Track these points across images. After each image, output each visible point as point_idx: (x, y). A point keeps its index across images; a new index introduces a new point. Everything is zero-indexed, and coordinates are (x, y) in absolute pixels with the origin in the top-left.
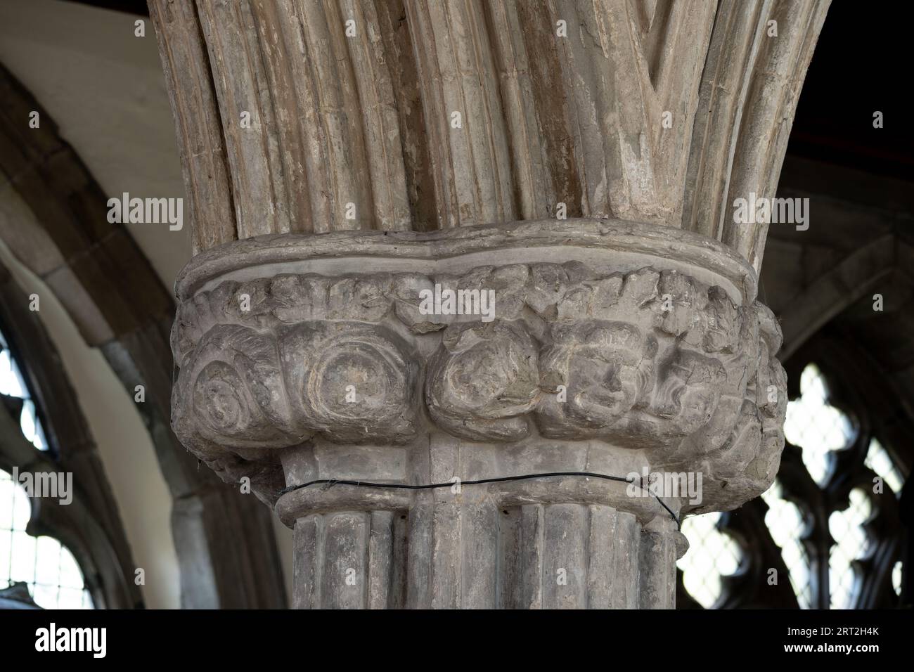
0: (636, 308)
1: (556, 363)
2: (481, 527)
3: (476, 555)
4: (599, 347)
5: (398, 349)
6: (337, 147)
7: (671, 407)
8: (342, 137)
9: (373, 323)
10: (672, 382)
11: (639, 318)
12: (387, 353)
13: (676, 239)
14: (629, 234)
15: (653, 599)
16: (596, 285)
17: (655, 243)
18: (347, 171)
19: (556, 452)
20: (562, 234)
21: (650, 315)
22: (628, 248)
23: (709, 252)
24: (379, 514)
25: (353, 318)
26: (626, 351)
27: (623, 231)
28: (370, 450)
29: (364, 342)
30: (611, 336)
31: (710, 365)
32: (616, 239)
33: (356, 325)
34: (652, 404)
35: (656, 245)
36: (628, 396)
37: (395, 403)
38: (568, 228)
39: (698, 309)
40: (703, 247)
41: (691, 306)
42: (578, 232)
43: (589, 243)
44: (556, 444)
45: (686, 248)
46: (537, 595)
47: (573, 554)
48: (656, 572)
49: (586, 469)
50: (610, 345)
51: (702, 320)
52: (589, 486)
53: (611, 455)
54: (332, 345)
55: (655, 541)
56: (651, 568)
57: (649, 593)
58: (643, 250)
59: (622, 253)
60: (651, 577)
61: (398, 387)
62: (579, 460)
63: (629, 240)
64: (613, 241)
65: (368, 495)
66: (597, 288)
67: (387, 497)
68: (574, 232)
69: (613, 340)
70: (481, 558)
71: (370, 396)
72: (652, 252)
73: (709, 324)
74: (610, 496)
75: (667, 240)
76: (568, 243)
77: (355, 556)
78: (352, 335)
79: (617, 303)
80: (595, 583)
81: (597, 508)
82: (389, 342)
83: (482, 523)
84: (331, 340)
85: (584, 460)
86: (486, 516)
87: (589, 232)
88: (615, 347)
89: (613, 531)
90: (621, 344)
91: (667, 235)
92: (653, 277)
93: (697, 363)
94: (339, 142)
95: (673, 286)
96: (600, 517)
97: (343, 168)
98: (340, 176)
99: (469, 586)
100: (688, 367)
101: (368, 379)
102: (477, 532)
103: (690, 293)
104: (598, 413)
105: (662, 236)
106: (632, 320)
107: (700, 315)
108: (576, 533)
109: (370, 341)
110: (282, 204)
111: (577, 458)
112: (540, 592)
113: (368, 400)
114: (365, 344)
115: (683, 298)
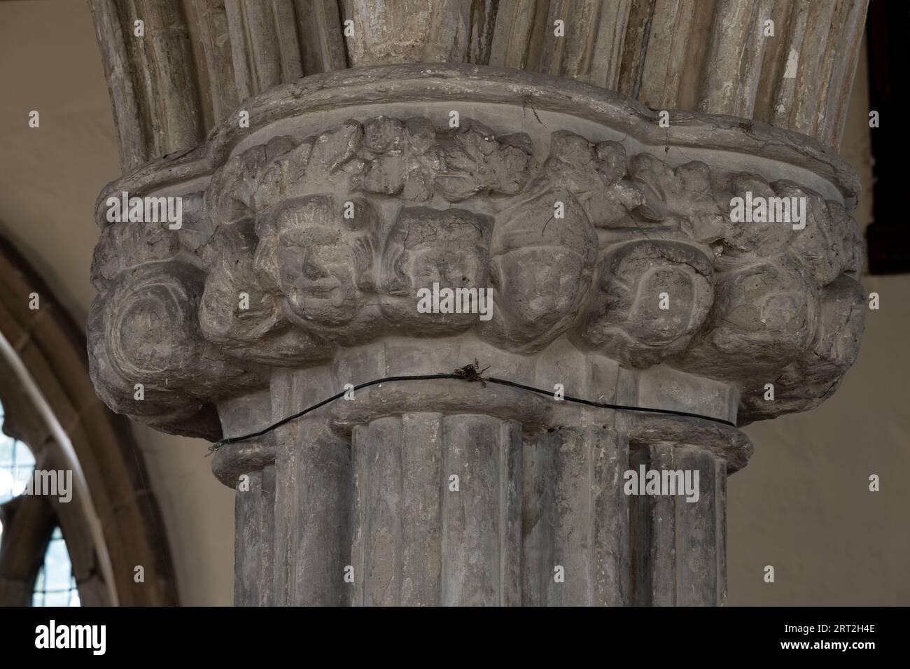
0: (327, 175)
1: (259, 262)
2: (312, 466)
3: (308, 498)
4: (288, 231)
5: (183, 283)
6: (163, 71)
7: (394, 281)
8: (168, 59)
9: (165, 260)
10: (393, 250)
11: (334, 185)
12: (174, 290)
13: (382, 78)
14: (322, 88)
15: (562, 509)
16: (285, 159)
17: (356, 90)
18: (175, 95)
19: (360, 361)
20: (263, 108)
21: (346, 178)
22: (331, 104)
23: (437, 82)
24: (268, 471)
25: (146, 260)
26: (317, 228)
27: (314, 87)
28: (248, 400)
29: (156, 284)
30: (296, 214)
31: (433, 219)
32: (314, 97)
33: (148, 267)
34: (378, 283)
35: (358, 92)
36: (344, 279)
37: (180, 345)
38: (265, 100)
39: (415, 155)
40: (423, 77)
41: (402, 153)
42: (275, 102)
43: (290, 112)
44: (358, 351)
45: (400, 84)
46: (356, 533)
47: (385, 477)
48: (565, 477)
49: (386, 374)
50: (297, 226)
51: (422, 166)
52: (381, 394)
53: (418, 350)
54: (128, 295)
55: (563, 439)
56: (559, 473)
57: (557, 504)
58: (347, 102)
59: (332, 112)
60: (560, 483)
61: (177, 327)
62: (380, 364)
63: (326, 95)
64: (311, 101)
65: (241, 452)
66: (287, 162)
67: (257, 450)
68: (271, 104)
69: (299, 219)
70: (312, 501)
71: (158, 343)
72: (361, 100)
73: (433, 169)
74: (411, 400)
75: (370, 82)
76: (275, 117)
77: (254, 522)
78: (144, 279)
79: (304, 174)
80: (409, 507)
81: (410, 418)
82: (174, 278)
83: (314, 461)
84: (127, 290)
85: (384, 364)
86: (319, 451)
87: (283, 98)
88: (304, 227)
89: (433, 440)
90: (309, 221)
91: (367, 76)
92: (347, 131)
93: (412, 221)
94: (165, 66)
95: (379, 135)
96: (414, 427)
97: (170, 94)
98: (168, 102)
99: (301, 537)
100: (404, 228)
101: (152, 324)
102: (308, 472)
103: (402, 138)
104: (315, 309)
105: (361, 79)
106: (325, 190)
107: (419, 162)
108: (388, 452)
109: (161, 281)
110: (139, 150)
111: (377, 363)
112: (360, 530)
113: (158, 348)
114: (157, 286)
115: (392, 146)
